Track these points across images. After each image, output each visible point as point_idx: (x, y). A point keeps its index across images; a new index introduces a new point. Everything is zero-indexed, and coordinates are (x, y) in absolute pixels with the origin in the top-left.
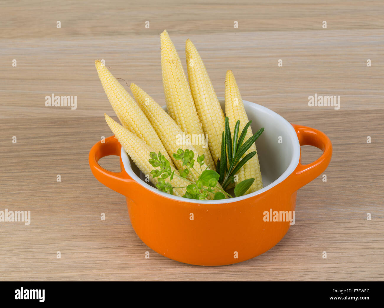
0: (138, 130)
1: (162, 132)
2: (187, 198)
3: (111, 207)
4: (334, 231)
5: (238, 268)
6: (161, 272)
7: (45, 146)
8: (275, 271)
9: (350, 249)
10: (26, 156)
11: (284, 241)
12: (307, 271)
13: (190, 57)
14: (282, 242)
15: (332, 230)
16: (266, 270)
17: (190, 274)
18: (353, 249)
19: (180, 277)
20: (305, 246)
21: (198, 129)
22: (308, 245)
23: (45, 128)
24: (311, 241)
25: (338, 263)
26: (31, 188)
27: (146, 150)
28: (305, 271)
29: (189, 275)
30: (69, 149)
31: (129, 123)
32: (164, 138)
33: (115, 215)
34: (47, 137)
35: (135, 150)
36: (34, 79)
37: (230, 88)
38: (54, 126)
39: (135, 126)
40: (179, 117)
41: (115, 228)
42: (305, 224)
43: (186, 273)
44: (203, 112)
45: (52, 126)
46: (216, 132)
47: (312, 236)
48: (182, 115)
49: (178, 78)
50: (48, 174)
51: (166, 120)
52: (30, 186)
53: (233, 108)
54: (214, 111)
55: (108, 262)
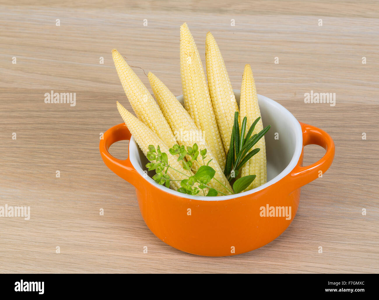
0: (149, 119)
1: (173, 122)
2: (180, 192)
3: (128, 187)
4: (335, 230)
5: (233, 260)
6: (159, 257)
7: (81, 120)
8: (268, 267)
9: (346, 250)
10: (61, 129)
11: (284, 237)
12: (298, 270)
13: (208, 49)
14: (281, 237)
15: (333, 229)
16: (259, 265)
17: (186, 263)
18: (349, 250)
19: (176, 264)
20: (302, 244)
21: (210, 120)
22: (305, 243)
23: (84, 101)
24: (310, 238)
25: (331, 264)
26: (58, 162)
27: (152, 139)
28: (297, 269)
29: (184, 264)
30: (102, 125)
31: (141, 112)
32: (175, 128)
33: (129, 195)
34: (85, 111)
35: (142, 139)
36: (86, 51)
37: (246, 82)
38: (94, 100)
39: (146, 115)
40: (193, 108)
41: (127, 208)
42: (308, 221)
43: (183, 261)
44: (217, 104)
45: (91, 100)
46: (228, 124)
47: (312, 234)
48: (195, 106)
49: (194, 70)
50: (77, 148)
51: (177, 111)
52: (57, 160)
53: (246, 103)
54: (228, 104)
55: (112, 243)
